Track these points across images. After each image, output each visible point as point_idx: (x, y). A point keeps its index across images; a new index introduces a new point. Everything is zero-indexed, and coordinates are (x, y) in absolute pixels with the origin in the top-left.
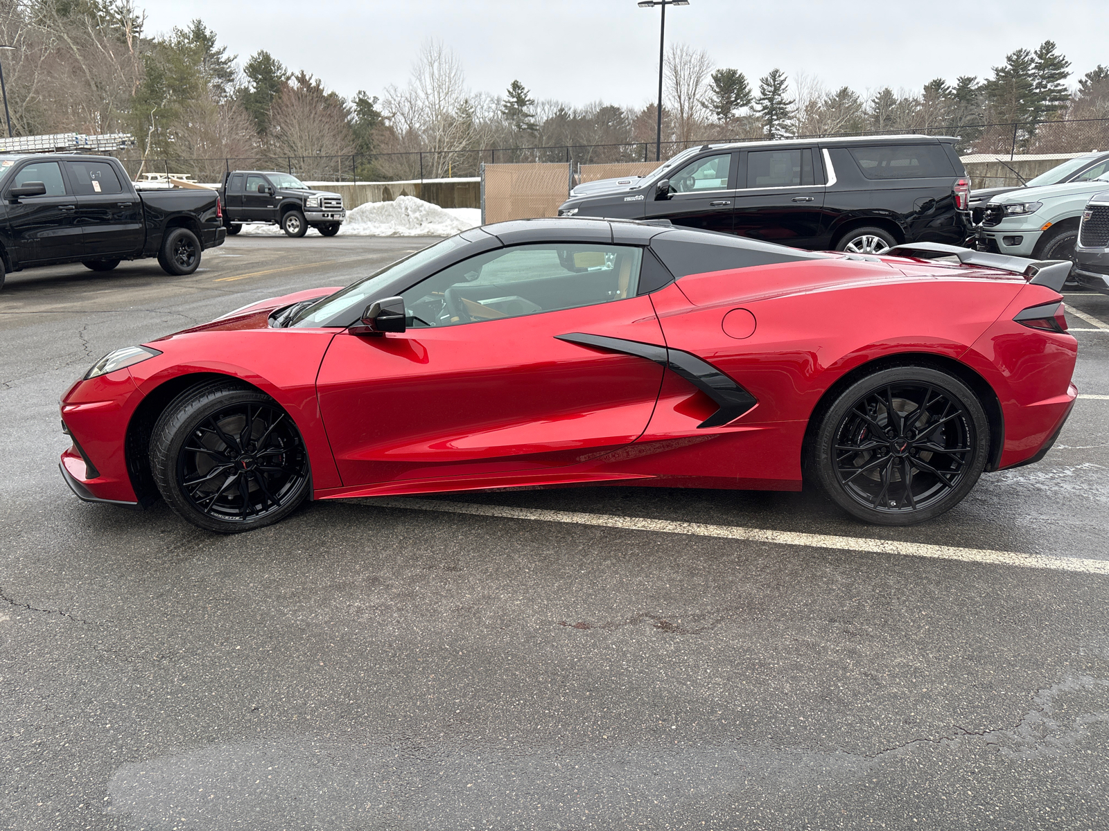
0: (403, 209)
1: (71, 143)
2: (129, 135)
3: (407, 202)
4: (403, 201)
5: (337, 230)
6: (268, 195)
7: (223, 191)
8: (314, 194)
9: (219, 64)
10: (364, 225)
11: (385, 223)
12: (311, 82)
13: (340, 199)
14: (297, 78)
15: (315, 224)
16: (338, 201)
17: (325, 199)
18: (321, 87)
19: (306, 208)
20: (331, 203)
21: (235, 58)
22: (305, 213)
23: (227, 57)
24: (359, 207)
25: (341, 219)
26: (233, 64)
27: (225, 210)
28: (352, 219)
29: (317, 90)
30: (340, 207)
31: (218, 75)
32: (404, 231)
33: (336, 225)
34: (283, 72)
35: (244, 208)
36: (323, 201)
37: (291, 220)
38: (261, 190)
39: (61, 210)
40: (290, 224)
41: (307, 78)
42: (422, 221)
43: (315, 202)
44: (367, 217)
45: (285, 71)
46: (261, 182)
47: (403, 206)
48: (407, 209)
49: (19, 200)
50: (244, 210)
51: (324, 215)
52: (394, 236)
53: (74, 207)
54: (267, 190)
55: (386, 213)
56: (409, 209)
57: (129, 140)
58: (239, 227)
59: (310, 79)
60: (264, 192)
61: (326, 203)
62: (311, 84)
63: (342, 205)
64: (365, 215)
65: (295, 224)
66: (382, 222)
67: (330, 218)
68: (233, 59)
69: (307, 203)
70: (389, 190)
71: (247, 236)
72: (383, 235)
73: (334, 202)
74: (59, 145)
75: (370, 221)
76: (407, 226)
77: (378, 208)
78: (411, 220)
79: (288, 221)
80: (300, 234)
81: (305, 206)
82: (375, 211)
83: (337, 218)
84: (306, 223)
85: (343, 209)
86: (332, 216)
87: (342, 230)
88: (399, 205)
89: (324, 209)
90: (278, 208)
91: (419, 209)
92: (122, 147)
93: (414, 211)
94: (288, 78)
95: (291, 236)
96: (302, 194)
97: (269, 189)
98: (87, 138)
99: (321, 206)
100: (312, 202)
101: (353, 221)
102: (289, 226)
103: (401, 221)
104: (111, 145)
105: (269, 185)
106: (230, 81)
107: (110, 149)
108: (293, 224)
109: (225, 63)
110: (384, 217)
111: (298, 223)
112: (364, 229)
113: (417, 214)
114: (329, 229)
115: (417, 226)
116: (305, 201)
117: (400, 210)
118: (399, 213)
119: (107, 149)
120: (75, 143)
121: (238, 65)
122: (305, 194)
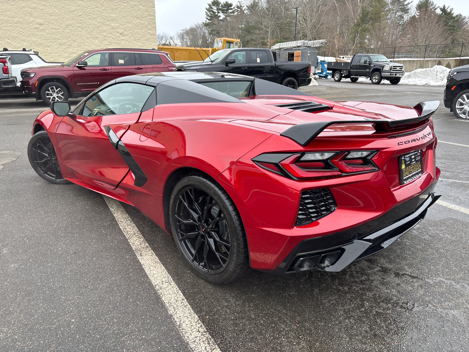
0: (435, 72)
1: (302, 44)
2: (325, 40)
3: (438, 68)
4: (437, 68)
5: (399, 81)
6: (368, 65)
7: (351, 63)
8: (389, 64)
9: (403, 5)
10: (414, 80)
11: (425, 79)
12: (447, 10)
13: (402, 67)
14: (441, 9)
15: (387, 78)
16: (401, 68)
17: (393, 67)
18: (452, 12)
19: (383, 71)
20: (396, 69)
21: (412, 2)
22: (382, 73)
23: (408, 2)
24: (414, 71)
25: (401, 76)
26: (409, 6)
27: (350, 71)
28: (409, 76)
29: (450, 14)
30: (402, 71)
31: (402, 11)
32: (432, 83)
33: (398, 79)
34: (434, 6)
35: (357, 70)
36: (392, 67)
37: (375, 76)
38: (365, 62)
39: (242, 69)
40: (374, 78)
41: (446, 8)
42: (444, 78)
43: (388, 68)
44: (417, 76)
45: (435, 6)
46: (367, 58)
47: (436, 70)
48: (437, 72)
49: (228, 65)
50: (357, 71)
51: (391, 74)
52: (426, 85)
53: (247, 68)
54: (368, 62)
55: (427, 74)
56: (438, 72)
57: (325, 42)
58: (357, 79)
59: (448, 8)
60: (366, 63)
61: (393, 68)
62: (447, 11)
63: (403, 70)
64: (416, 74)
65: (376, 78)
66: (424, 78)
67: (394, 75)
68: (411, 3)
69: (384, 68)
70: (441, 62)
71: (362, 83)
72: (421, 85)
73: (398, 68)
74: (298, 45)
75: (418, 78)
76: (435, 81)
77: (424, 71)
78: (438, 78)
79: (374, 76)
80: (378, 83)
81: (383, 70)
82: (422, 73)
83: (398, 75)
84: (382, 78)
85: (403, 71)
86: (396, 75)
87: (402, 81)
88: (434, 70)
89: (392, 71)
90: (371, 71)
91: (443, 72)
92: (321, 45)
93: (441, 73)
94: (436, 9)
95: (373, 83)
96: (382, 64)
97: (369, 62)
98: (308, 42)
99: (391, 70)
100: (387, 68)
101: (410, 77)
102: (374, 79)
103: (433, 78)
104: (318, 44)
105: (370, 60)
106: (406, 13)
107: (317, 46)
108: (375, 78)
109: (406, 5)
110: (425, 75)
111: (378, 78)
112: (413, 82)
113: (442, 75)
114: (395, 81)
115: (440, 80)
116: (383, 67)
117: (433, 73)
118: (433, 74)
119: (316, 46)
120: (303, 44)
121: (412, 5)
122: (383, 64)
